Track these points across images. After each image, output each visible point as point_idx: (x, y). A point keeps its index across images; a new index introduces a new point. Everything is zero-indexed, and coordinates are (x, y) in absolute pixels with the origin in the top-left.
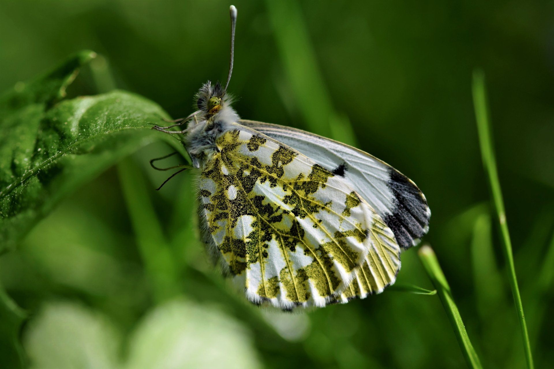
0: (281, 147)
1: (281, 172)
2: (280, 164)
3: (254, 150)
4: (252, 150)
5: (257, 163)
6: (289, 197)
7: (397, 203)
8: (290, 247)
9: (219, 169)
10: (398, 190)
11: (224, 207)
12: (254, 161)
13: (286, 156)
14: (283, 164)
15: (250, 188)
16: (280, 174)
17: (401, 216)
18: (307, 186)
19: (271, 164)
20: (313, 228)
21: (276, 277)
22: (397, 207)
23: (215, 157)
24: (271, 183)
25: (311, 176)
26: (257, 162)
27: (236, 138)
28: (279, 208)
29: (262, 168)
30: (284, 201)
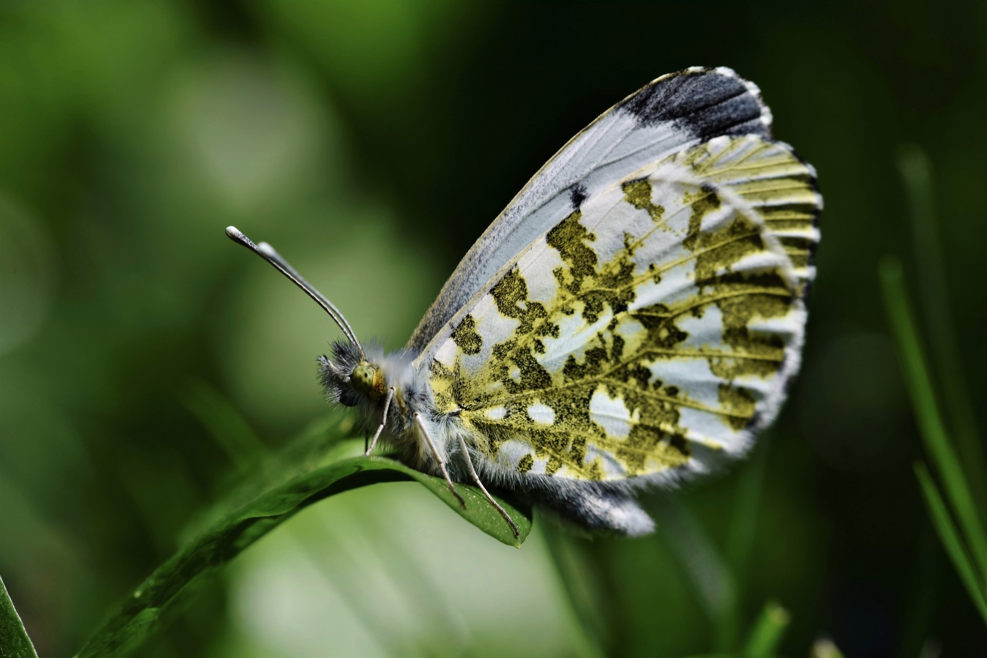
0: (492, 291)
1: (537, 307)
2: (521, 304)
3: (480, 344)
4: (478, 348)
5: (505, 347)
6: (586, 309)
7: (683, 122)
8: (676, 339)
9: (491, 424)
10: (661, 110)
11: (563, 440)
12: (499, 351)
13: (511, 287)
14: (524, 298)
15: (544, 377)
16: (540, 312)
17: (709, 125)
18: (579, 269)
19: (517, 322)
20: (658, 285)
21: (721, 387)
22: (691, 126)
23: (467, 423)
24: (550, 334)
25: (564, 255)
26: (503, 346)
27: (446, 370)
28: (600, 336)
29: (517, 342)
30: (590, 322)
